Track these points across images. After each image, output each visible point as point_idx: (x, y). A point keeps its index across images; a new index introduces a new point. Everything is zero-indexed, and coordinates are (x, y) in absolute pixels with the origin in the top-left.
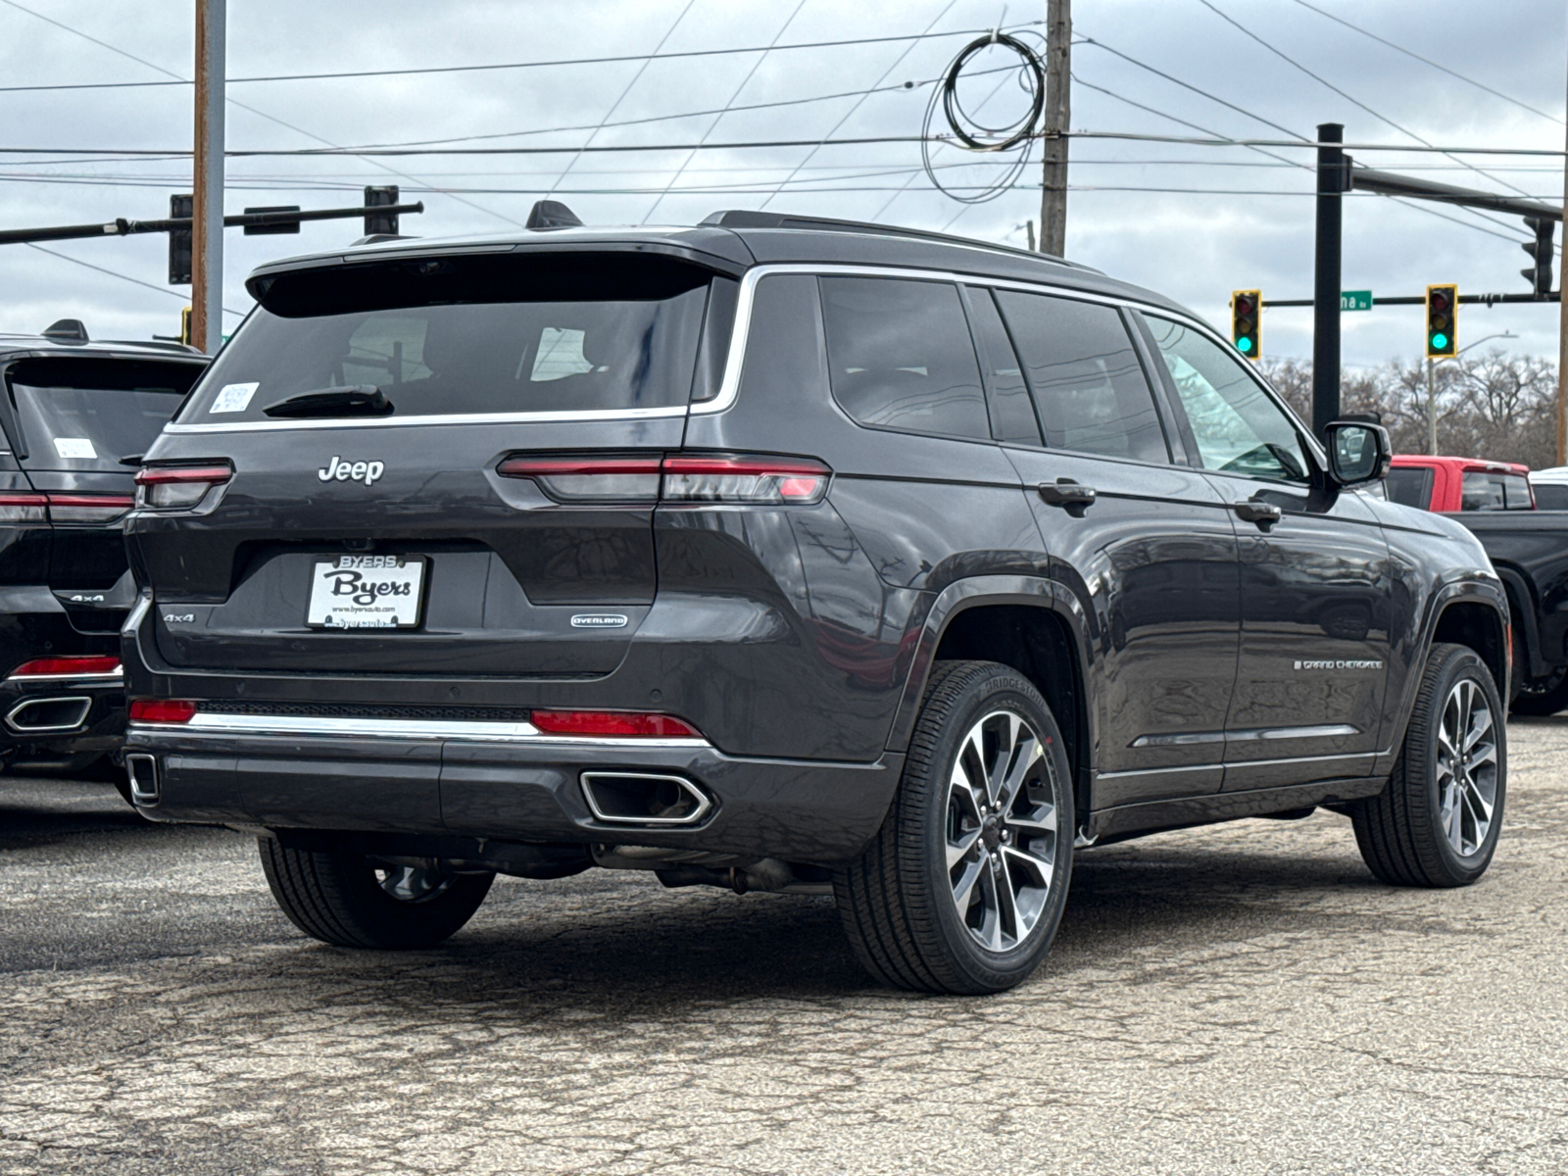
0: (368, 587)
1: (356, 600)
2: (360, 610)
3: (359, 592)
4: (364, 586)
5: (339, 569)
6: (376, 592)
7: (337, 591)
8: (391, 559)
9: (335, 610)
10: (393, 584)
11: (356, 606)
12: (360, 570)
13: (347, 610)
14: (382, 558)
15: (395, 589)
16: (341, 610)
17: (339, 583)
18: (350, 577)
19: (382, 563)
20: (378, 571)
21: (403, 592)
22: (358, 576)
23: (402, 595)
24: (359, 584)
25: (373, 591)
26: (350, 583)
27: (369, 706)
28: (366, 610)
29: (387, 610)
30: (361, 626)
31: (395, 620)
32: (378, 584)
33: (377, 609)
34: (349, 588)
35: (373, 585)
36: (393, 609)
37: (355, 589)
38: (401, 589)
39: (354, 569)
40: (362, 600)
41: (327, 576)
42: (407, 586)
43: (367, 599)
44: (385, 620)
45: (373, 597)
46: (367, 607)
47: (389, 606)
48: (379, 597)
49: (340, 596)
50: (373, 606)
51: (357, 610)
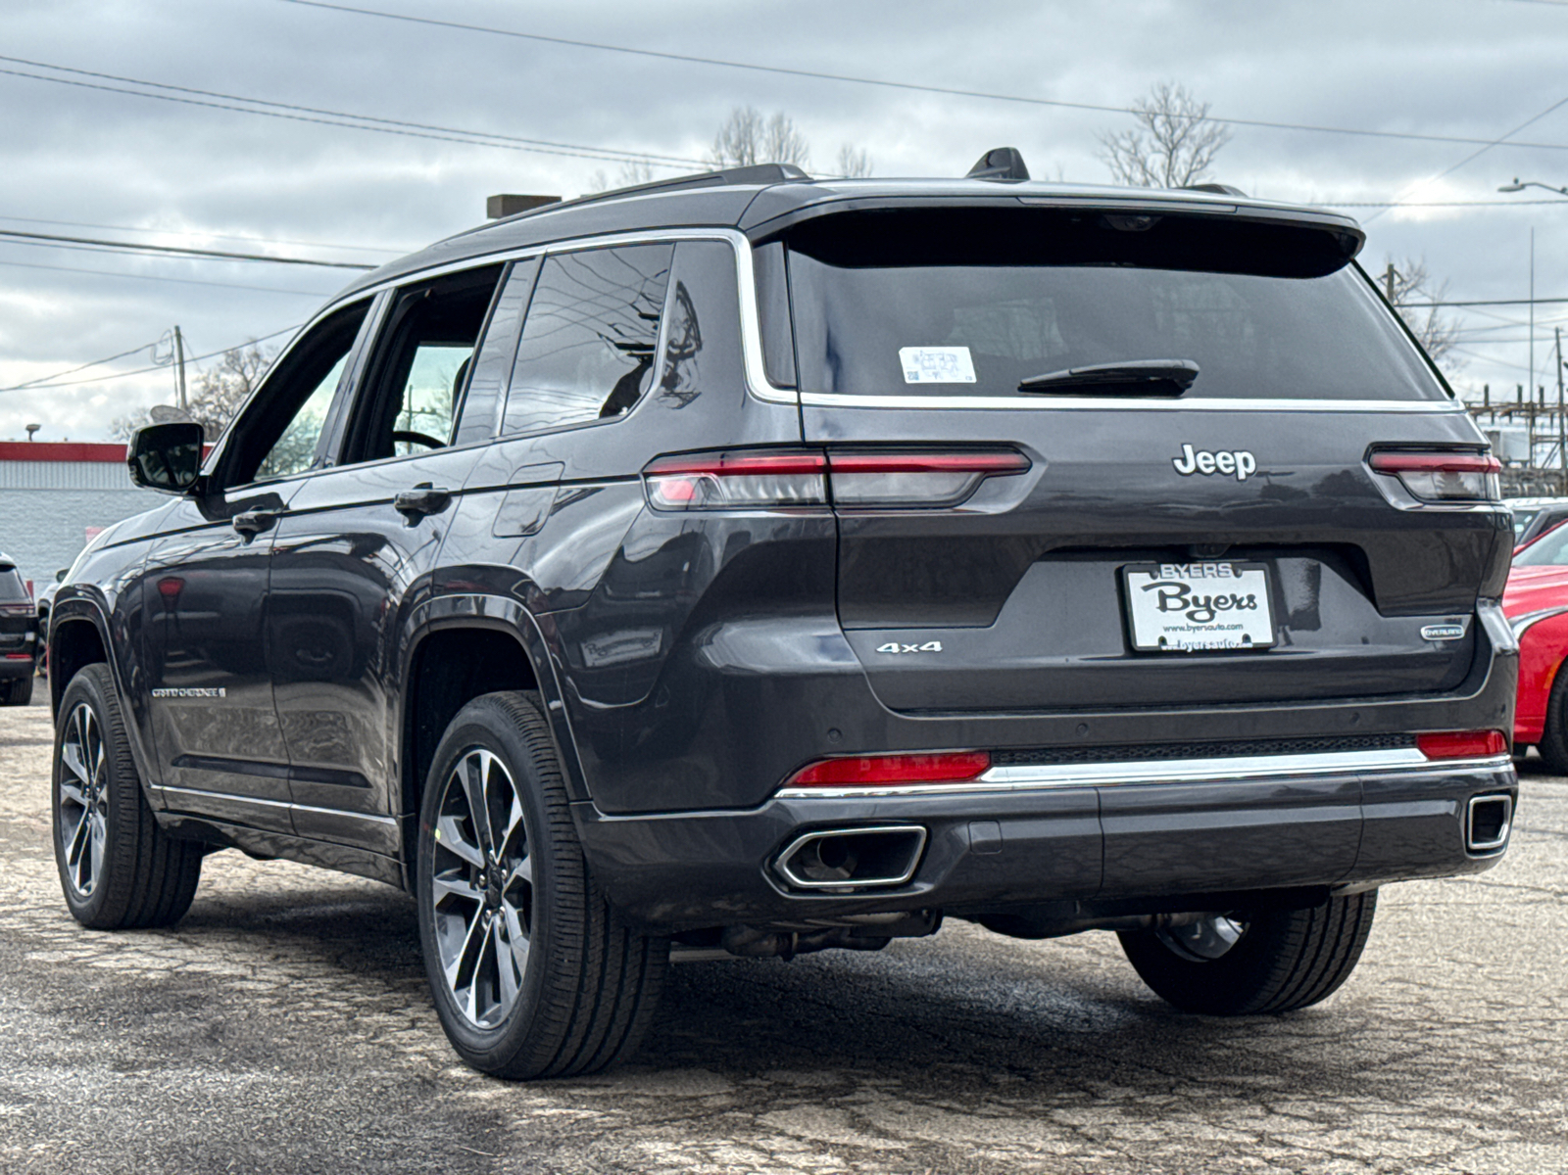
0: (1202, 601)
1: (1191, 616)
2: (1198, 628)
3: (1192, 608)
4: (1195, 600)
5: (1159, 580)
6: (1213, 607)
7: (1163, 607)
8: (1225, 567)
9: (1167, 629)
10: (1233, 597)
11: (1193, 624)
12: (1186, 581)
13: (1182, 629)
14: (1214, 566)
15: (1237, 602)
16: (1175, 629)
17: (1163, 597)
18: (1176, 590)
19: (1214, 572)
20: (1210, 581)
21: (1248, 605)
22: (1185, 589)
23: (1247, 609)
24: (1188, 597)
25: (1210, 605)
26: (1177, 596)
27: (1255, 742)
28: (1207, 629)
29: (1235, 627)
30: (1208, 647)
31: (1246, 638)
32: (1213, 598)
33: (1220, 627)
34: (1178, 603)
35: (1208, 599)
36: (1240, 626)
37: (1186, 604)
38: (1245, 602)
39: (1177, 579)
40: (1197, 616)
41: (1146, 588)
42: (1251, 598)
43: (1205, 615)
44: (1235, 640)
45: (1212, 614)
46: (1207, 624)
47: (1236, 623)
48: (1219, 613)
49: (1168, 612)
50: (1214, 623)
51: (1194, 628)
